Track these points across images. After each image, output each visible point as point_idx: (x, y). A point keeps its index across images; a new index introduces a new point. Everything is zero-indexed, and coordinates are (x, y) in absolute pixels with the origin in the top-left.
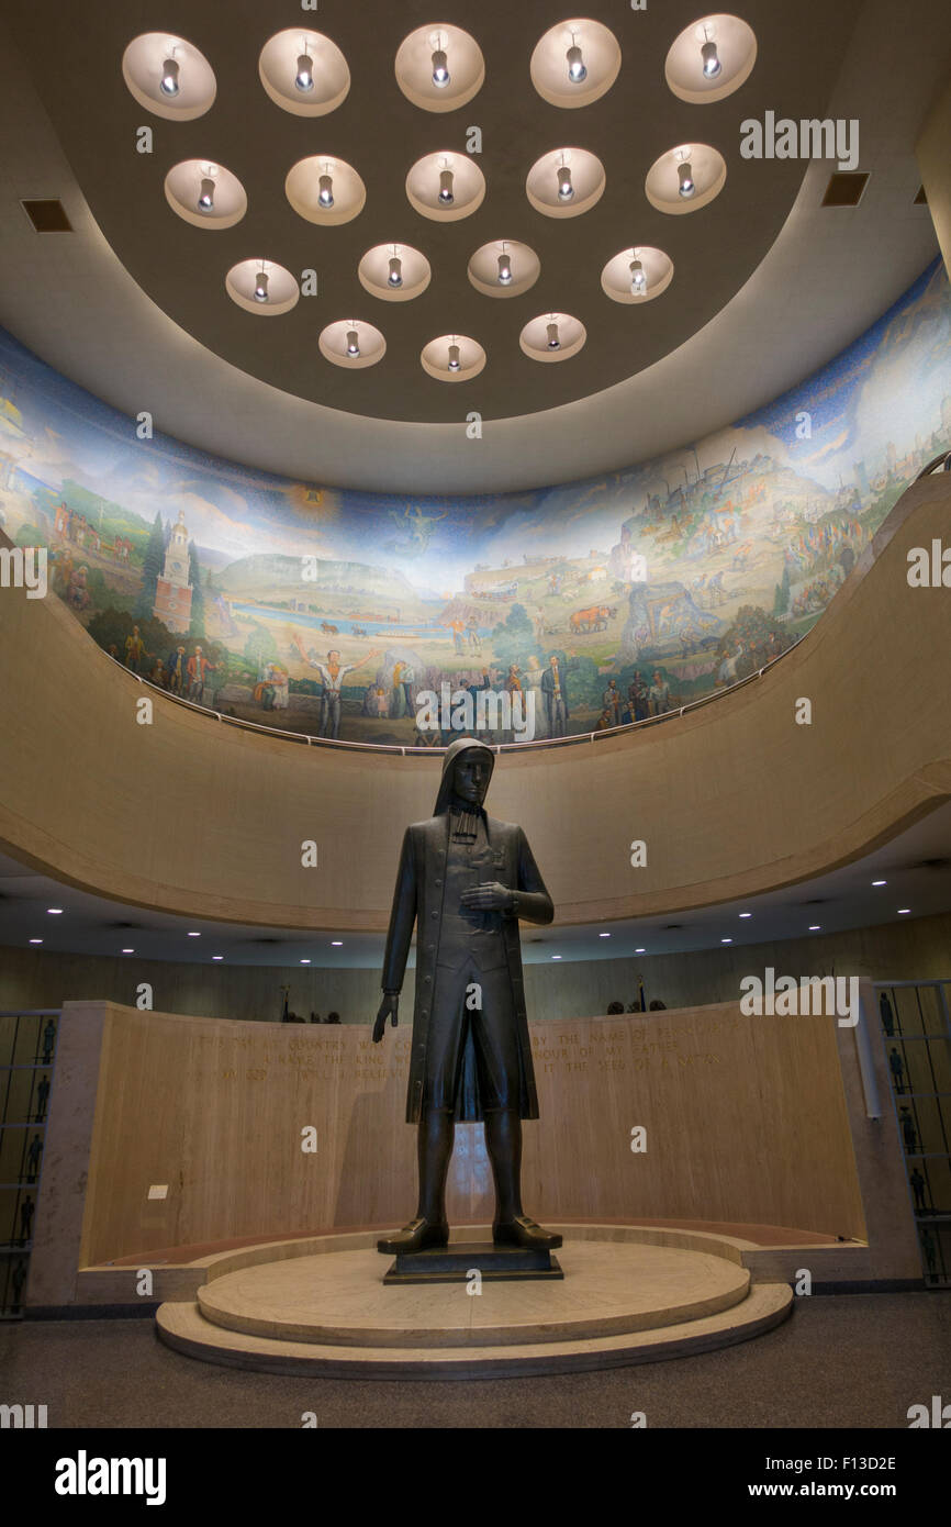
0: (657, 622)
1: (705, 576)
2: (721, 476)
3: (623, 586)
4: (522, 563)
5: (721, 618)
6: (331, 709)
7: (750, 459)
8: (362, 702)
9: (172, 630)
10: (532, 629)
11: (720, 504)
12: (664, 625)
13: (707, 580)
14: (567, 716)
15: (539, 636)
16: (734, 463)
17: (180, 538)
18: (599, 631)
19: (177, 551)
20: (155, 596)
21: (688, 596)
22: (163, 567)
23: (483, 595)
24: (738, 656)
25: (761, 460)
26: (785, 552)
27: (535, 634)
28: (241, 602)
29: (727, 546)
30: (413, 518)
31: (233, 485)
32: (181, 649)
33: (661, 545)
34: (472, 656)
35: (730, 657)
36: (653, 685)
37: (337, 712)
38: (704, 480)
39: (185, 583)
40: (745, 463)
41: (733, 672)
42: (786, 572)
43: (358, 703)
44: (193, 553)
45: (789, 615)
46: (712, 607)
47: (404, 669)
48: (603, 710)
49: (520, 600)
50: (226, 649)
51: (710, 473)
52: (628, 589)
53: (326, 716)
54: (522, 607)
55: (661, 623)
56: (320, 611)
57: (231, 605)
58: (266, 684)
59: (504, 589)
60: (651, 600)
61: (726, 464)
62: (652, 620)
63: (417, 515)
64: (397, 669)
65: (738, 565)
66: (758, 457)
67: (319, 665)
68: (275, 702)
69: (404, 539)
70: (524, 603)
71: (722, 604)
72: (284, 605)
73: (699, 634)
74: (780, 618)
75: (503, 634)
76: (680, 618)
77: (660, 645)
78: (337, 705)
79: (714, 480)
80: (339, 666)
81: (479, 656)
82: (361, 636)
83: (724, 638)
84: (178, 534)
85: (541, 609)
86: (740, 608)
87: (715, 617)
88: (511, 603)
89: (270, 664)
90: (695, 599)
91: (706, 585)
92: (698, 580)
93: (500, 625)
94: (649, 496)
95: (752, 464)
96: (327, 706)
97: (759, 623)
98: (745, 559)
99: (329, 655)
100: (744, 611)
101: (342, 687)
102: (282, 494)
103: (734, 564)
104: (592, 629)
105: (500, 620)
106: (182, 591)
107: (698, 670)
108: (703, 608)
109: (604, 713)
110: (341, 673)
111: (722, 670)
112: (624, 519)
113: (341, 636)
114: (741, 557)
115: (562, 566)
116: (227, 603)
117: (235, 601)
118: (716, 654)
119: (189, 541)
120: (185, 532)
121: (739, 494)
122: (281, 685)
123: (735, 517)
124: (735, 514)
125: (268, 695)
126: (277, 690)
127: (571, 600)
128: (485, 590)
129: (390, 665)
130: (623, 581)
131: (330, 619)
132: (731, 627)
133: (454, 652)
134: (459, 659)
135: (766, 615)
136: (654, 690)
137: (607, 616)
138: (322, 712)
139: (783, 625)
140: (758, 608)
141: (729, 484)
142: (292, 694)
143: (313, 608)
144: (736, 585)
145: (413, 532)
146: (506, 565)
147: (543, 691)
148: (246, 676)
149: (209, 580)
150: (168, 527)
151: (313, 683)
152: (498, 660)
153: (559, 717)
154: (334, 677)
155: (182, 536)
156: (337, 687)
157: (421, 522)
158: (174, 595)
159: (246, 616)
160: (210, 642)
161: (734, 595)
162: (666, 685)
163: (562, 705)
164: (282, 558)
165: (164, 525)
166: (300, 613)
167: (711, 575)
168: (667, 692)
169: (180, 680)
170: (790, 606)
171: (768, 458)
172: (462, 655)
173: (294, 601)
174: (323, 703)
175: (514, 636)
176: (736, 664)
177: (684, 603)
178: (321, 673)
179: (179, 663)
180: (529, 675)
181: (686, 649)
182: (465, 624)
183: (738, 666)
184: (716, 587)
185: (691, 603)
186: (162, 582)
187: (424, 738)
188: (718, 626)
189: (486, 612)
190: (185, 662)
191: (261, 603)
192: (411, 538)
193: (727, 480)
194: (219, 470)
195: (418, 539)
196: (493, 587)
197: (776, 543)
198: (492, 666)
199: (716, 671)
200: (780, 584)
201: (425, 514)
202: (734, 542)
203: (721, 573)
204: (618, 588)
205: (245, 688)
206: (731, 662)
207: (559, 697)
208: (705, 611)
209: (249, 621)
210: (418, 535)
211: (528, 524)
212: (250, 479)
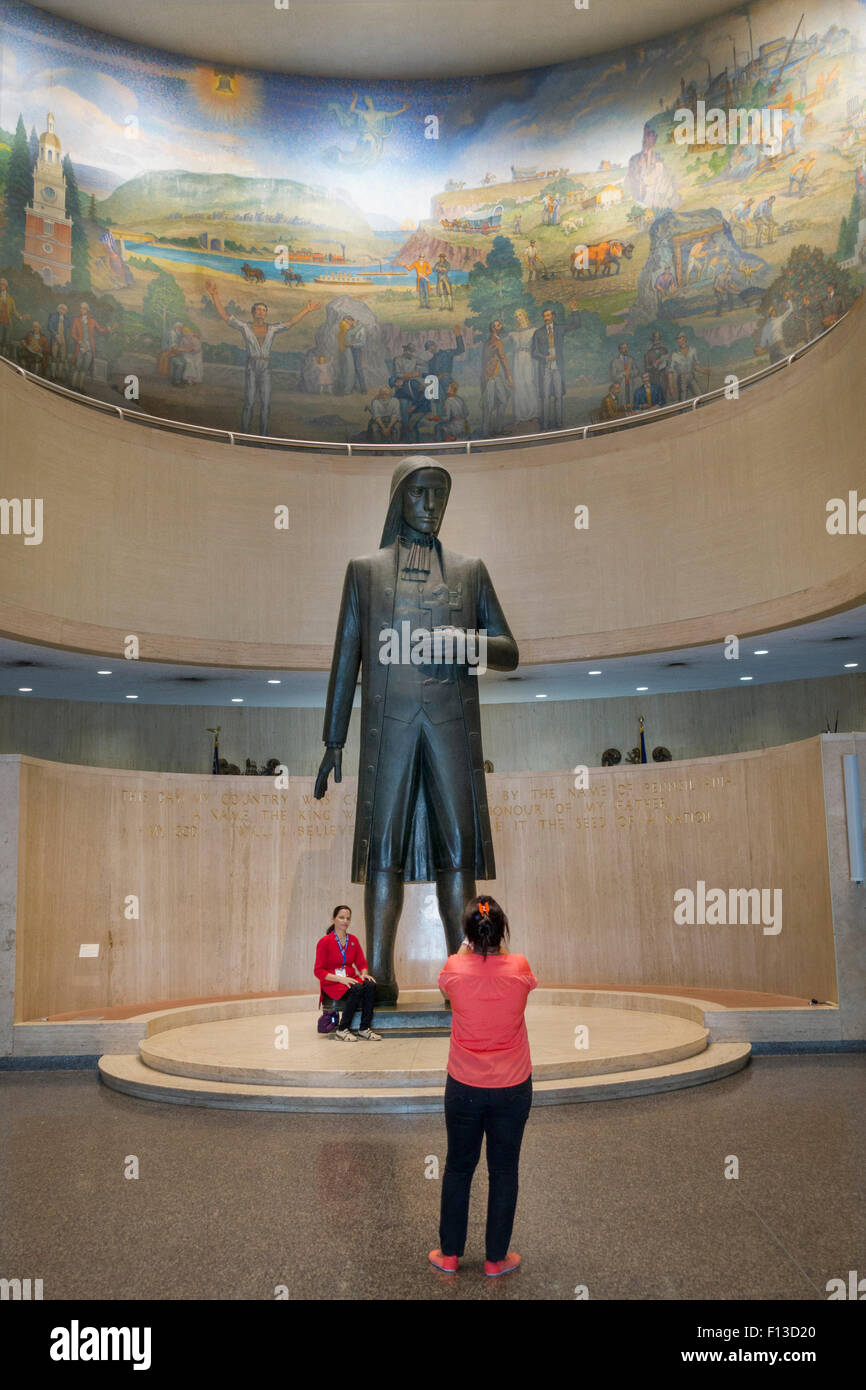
0: (685, 264)
1: (751, 201)
2: (782, 55)
3: (644, 212)
4: (509, 178)
5: (769, 261)
6: (259, 383)
7: (821, 31)
8: (298, 373)
9: (49, 283)
10: (521, 275)
11: (778, 97)
12: (695, 269)
13: (753, 208)
14: (564, 392)
15: (530, 281)
16: (800, 37)
17: (50, 152)
18: (609, 275)
19: (48, 170)
20: (24, 236)
21: (727, 230)
22: (31, 195)
23: (456, 224)
24: (787, 314)
25: (836, 35)
26: (858, 171)
27: (525, 278)
28: (137, 240)
29: (784, 158)
30: (362, 114)
31: (117, 72)
32: (63, 307)
33: (695, 156)
34: (441, 309)
35: (776, 316)
36: (676, 351)
37: (266, 388)
38: (759, 61)
39: (61, 216)
40: (814, 38)
41: (779, 336)
42: (856, 200)
43: (294, 375)
44: (69, 172)
45: (855, 260)
46: (758, 246)
47: (352, 327)
48: (609, 385)
49: (505, 231)
50: (119, 304)
51: (767, 50)
52: (650, 217)
53: (252, 392)
54: (507, 241)
55: (690, 267)
56: (240, 249)
57: (123, 244)
58: (173, 351)
59: (484, 215)
60: (679, 234)
61: (789, 37)
62: (679, 261)
63: (367, 108)
64: (342, 327)
65: (795, 187)
66: (833, 30)
67: (240, 323)
68: (186, 375)
69: (348, 143)
70: (510, 236)
71: (771, 242)
72: (191, 242)
73: (739, 284)
74: (844, 265)
75: (482, 278)
76: (715, 260)
77: (686, 296)
78: (267, 377)
79: (771, 61)
80: (268, 325)
81: (451, 309)
82: (294, 283)
83: (770, 289)
84: (48, 147)
85: (532, 243)
86: (794, 250)
87: (761, 260)
88: (493, 236)
89: (178, 324)
90: (736, 235)
91: (751, 215)
92: (741, 206)
93: (479, 266)
94: (683, 83)
95: (825, 40)
96: (253, 379)
97: (817, 270)
98: (804, 180)
99: (254, 309)
100: (798, 253)
101: (271, 352)
102: (182, 82)
103: (791, 185)
104: (600, 273)
105: (478, 259)
106: (59, 227)
107: (735, 332)
108: (746, 247)
109: (612, 387)
110: (271, 333)
111: (765, 336)
112: (648, 116)
113: (269, 283)
114: (799, 176)
115: (561, 184)
116: (118, 242)
117: (129, 238)
118: (758, 311)
119: (62, 157)
120: (57, 144)
121: (804, 84)
122: (193, 352)
123: (797, 118)
124: (797, 112)
125: (176, 367)
126: (188, 359)
127: (572, 231)
128: (458, 217)
129: (334, 322)
130: (643, 206)
131: (253, 258)
132: (779, 274)
133: (418, 303)
134: (426, 314)
135: (826, 259)
136: (677, 357)
137: (620, 254)
138: (247, 388)
139: (846, 274)
140: (816, 249)
141: (791, 68)
142: (207, 365)
143: (231, 246)
144: (791, 216)
145: (362, 134)
146: (487, 180)
147: (534, 357)
148: (148, 340)
149: (92, 209)
150: (34, 137)
151: (234, 349)
152: (476, 314)
153: (553, 393)
154: (261, 339)
155: (53, 149)
156: (265, 352)
157: (373, 118)
158: (49, 234)
159: (144, 260)
160: (99, 296)
161: (789, 229)
162: (692, 352)
163: (557, 376)
164: (187, 176)
165: (29, 134)
166: (215, 253)
167: (759, 201)
168: (693, 364)
169: (63, 348)
170: (857, 248)
171: (845, 31)
172: (428, 308)
173: (205, 235)
174: (248, 375)
175: (496, 281)
176: (784, 324)
177: (721, 240)
178: (244, 334)
179: (61, 326)
180: (515, 336)
181: (721, 303)
182: (432, 265)
183: (785, 327)
184: (764, 218)
185: (730, 238)
186: (32, 217)
187: (379, 420)
188: (764, 273)
189: (460, 248)
190: (68, 325)
191: (162, 240)
192: (360, 142)
193: (788, 63)
194: (96, 49)
195: (368, 142)
196: (470, 213)
197: (847, 157)
198: (468, 322)
199: (757, 334)
200: (847, 216)
201: (378, 107)
202: (793, 154)
203: (773, 198)
204: (636, 215)
205: (147, 357)
206: (777, 323)
207: (554, 366)
208: (749, 251)
209: (148, 266)
210: (368, 137)
211: (518, 121)
212: (139, 62)
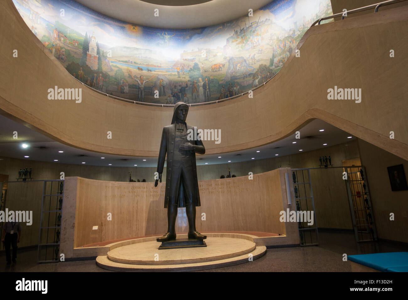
0: (236, 68)
1: (250, 55)
2: (256, 25)
3: (227, 57)
4: (197, 50)
5: (255, 68)
6: (141, 94)
7: (264, 20)
8: (150, 91)
9: (92, 69)
11: (255, 33)
12: (238, 69)
13: (251, 56)
14: (210, 96)
15: (202, 72)
16: (259, 21)
17: (93, 40)
18: (220, 71)
19: (92, 45)
20: (87, 59)
21: (245, 61)
22: (89, 50)
23: (186, 59)
24: (259, 79)
25: (267, 20)
26: (273, 48)
27: (201, 71)
28: (113, 61)
29: (257, 46)
30: (165, 36)
31: (109, 24)
32: (95, 75)
33: (238, 45)
34: (183, 78)
35: (257, 79)
36: (235, 87)
37: (143, 94)
38: (251, 26)
39: (95, 55)
40: (263, 21)
41: (257, 84)
42: (273, 54)
43: (149, 92)
44: (98, 45)
45: (274, 67)
46: (252, 64)
47: (163, 81)
48: (220, 94)
49: (197, 61)
50: (109, 75)
51: (252, 24)
52: (228, 58)
53: (140, 95)
54: (197, 63)
55: (237, 69)
56: (137, 64)
57: (110, 62)
58: (122, 86)
59: (192, 58)
60: (235, 62)
61: (257, 21)
62: (235, 68)
63: (166, 35)
64: (160, 81)
65: (260, 52)
66: (267, 19)
67: (137, 80)
68: (124, 91)
69: (161, 42)
70: (198, 62)
71: (255, 64)
72: (126, 62)
73: (248, 72)
74: (271, 68)
75: (192, 71)
76: (243, 68)
77: (237, 75)
78: (143, 91)
79: (254, 26)
80: (143, 80)
81: (185, 78)
82: (150, 71)
83: (255, 74)
84: (93, 39)
85: (203, 64)
86: (260, 65)
87: (253, 67)
88: (194, 62)
89: (123, 80)
90: (247, 62)
91: (250, 58)
92: (248, 56)
93: (191, 69)
94: (235, 30)
95: (265, 22)
96: (140, 92)
97: (265, 69)
98: (262, 50)
99: (140, 77)
100: (261, 66)
101: (144, 86)
102: (125, 27)
103: (259, 52)
104: (217, 70)
105: (191, 67)
106: (95, 57)
107: (248, 83)
108: (249, 65)
109: (221, 95)
110: (144, 83)
111: (254, 83)
112: (227, 37)
113: (144, 71)
114: (261, 49)
115: (208, 52)
116: (109, 61)
117: (112, 60)
118: (253, 78)
119: (96, 42)
120: (95, 38)
121: (261, 30)
122: (126, 86)
123: (259, 38)
124: (259, 36)
125: (122, 89)
126: (125, 87)
127: (211, 61)
128: (186, 58)
129: (159, 80)
130: (227, 56)
131: (140, 66)
132: (257, 70)
133: (177, 76)
134: (179, 79)
135: (267, 67)
136: (235, 88)
137: (222, 66)
138: (139, 94)
139: (272, 70)
140: (265, 65)
141: (258, 27)
142: (129, 89)
143: (135, 63)
144: (259, 58)
145: (165, 40)
146: (193, 50)
147: (203, 88)
148: (116, 83)
149: (103, 54)
150: (89, 37)
151: (136, 85)
152: (191, 79)
153: (208, 96)
154: (142, 84)
155: (94, 40)
156: (143, 87)
157: (167, 37)
158: (92, 58)
159: (115, 65)
160: (104, 73)
161: (259, 61)
162: (238, 87)
163: (209, 93)
164: (125, 47)
165: (88, 36)
166: (132, 64)
167: (252, 55)
168: (239, 90)
169: (95, 84)
170: (274, 64)
171: (269, 20)
172: (180, 77)
173: (129, 60)
174: (139, 91)
175: (195, 72)
176: (258, 81)
177: (244, 63)
178: (138, 82)
179: (95, 79)
180: (199, 84)
181: (244, 77)
182: (181, 68)
183: (259, 81)
184: (253, 58)
185: (246, 63)
186: (88, 54)
187: (169, 102)
188: (253, 70)
189: (187, 65)
190: (97, 79)
191: (119, 61)
192: (164, 42)
193: (257, 26)
194: (105, 19)
195: (166, 42)
196: (189, 57)
197: (271, 45)
198: (189, 81)
199: (252, 83)
200: (271, 58)
201: (168, 34)
202: (259, 45)
203: (255, 54)
204: (225, 58)
205: (115, 87)
206: (257, 81)
207: (208, 90)
208: (250, 65)
209: (116, 66)
210: (166, 41)
211: (199, 38)
212: (115, 22)
